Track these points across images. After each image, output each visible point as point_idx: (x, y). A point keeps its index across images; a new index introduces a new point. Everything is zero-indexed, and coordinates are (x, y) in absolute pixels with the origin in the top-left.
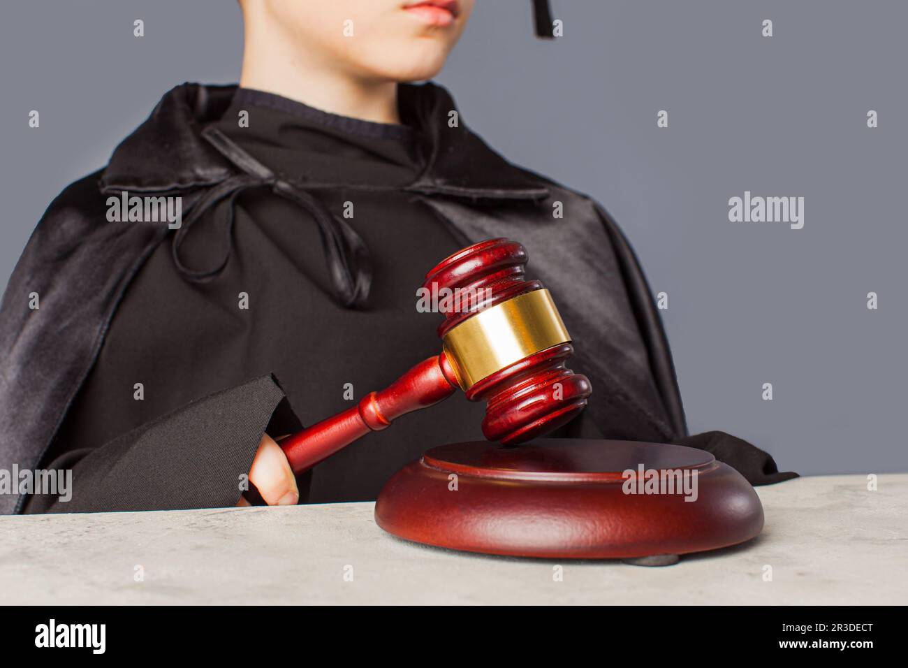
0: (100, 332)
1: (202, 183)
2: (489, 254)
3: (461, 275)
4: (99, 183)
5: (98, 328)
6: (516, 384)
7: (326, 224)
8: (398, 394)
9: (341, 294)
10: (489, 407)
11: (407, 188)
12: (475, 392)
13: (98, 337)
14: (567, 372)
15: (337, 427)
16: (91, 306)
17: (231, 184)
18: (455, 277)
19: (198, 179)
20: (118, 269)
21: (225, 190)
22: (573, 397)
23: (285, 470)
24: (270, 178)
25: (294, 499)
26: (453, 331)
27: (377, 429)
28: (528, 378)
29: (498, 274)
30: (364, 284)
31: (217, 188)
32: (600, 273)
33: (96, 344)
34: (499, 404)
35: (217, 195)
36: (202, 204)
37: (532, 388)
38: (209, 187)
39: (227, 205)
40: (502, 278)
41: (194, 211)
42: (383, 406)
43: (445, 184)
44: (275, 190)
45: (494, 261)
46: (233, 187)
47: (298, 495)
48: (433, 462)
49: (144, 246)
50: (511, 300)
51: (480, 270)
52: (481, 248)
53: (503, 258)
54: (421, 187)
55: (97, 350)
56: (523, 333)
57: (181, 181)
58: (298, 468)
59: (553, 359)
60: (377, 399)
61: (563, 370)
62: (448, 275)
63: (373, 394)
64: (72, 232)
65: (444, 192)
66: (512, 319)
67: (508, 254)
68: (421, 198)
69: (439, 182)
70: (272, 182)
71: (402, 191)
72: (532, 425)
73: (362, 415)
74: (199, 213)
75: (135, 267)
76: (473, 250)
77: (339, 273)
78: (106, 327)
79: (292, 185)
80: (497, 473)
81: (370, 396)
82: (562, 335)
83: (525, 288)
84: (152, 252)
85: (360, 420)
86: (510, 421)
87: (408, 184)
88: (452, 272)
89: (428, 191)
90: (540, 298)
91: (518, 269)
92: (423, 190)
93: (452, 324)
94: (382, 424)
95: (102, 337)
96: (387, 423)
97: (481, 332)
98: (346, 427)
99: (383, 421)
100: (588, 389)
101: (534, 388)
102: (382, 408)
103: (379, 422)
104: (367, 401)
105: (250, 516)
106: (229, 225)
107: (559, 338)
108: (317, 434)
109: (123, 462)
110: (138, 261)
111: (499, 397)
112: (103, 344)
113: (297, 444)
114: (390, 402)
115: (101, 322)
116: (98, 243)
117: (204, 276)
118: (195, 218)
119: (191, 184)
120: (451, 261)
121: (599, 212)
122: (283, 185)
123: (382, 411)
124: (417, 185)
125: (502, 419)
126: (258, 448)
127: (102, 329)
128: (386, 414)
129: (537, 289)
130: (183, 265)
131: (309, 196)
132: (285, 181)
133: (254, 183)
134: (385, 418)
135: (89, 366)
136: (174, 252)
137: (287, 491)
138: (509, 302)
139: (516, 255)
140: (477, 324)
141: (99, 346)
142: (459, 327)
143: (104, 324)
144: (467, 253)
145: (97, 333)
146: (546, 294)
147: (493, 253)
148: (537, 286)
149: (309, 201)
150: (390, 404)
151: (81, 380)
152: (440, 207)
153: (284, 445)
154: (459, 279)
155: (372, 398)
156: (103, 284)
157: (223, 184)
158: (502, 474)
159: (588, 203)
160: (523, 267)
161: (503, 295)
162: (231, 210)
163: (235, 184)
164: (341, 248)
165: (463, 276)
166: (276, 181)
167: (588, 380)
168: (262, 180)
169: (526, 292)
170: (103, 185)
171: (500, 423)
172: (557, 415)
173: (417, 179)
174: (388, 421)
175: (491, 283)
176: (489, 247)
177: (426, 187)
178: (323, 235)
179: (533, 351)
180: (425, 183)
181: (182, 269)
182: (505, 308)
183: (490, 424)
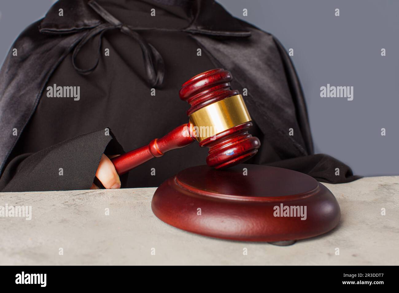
0: (37, 98)
1: (87, 27)
2: (212, 77)
3: (198, 87)
4: (39, 27)
5: (36, 95)
6: (223, 141)
7: (144, 47)
8: (167, 141)
9: (150, 81)
10: (210, 151)
11: (184, 30)
12: (204, 144)
13: (36, 100)
14: (249, 136)
15: (139, 155)
16: (34, 85)
17: (101, 27)
18: (195, 88)
19: (85, 25)
20: (47, 67)
21: (98, 30)
22: (250, 149)
23: (114, 174)
24: (119, 25)
25: (118, 186)
26: (194, 114)
27: (156, 157)
28: (229, 139)
29: (216, 87)
30: (161, 77)
31: (94, 29)
32: (274, 71)
33: (35, 104)
34: (214, 150)
35: (94, 32)
36: (87, 36)
37: (230, 144)
38: (90, 29)
39: (98, 38)
40: (218, 89)
41: (83, 40)
42: (160, 146)
43: (202, 29)
44: (122, 30)
45: (214, 81)
46: (102, 29)
47: (120, 184)
48: (179, 182)
49: (60, 56)
50: (222, 100)
51: (207, 85)
52: (209, 74)
53: (219, 79)
54: (191, 30)
55: (36, 106)
56: (227, 117)
57: (77, 26)
58: (121, 171)
59: (241, 130)
60: (158, 142)
61: (247, 135)
62: (192, 86)
63: (156, 139)
64: (27, 49)
65: (201, 32)
66: (222, 110)
67: (222, 77)
68: (190, 35)
69: (199, 28)
70: (120, 27)
71: (182, 31)
72: (230, 162)
73: (150, 149)
74: (85, 42)
75: (54, 67)
76: (204, 75)
77: (150, 71)
78: (40, 95)
79: (129, 28)
80: (208, 194)
81: (154, 141)
82: (247, 118)
83: (230, 95)
84: (63, 59)
85: (149, 152)
86: (219, 160)
87: (185, 28)
88: (194, 86)
89: (194, 32)
90: (237, 99)
91: (227, 84)
92: (191, 31)
93: (193, 111)
94: (160, 154)
95: (38, 99)
96: (162, 154)
97: (207, 116)
98: (143, 155)
99: (160, 153)
100: (258, 144)
101: (231, 144)
102: (160, 147)
103: (158, 154)
104: (153, 143)
105: (95, 196)
106: (99, 47)
107: (246, 120)
108: (129, 157)
109: (39, 166)
110: (57, 63)
111: (215, 147)
112: (39, 103)
113: (120, 161)
114: (164, 144)
115: (38, 92)
116: (38, 55)
117: (86, 72)
118: (83, 43)
119: (82, 27)
120: (193, 80)
121: (275, 41)
122: (125, 28)
123: (160, 148)
124: (189, 29)
125: (215, 158)
126: (99, 162)
127: (38, 96)
128: (161, 150)
129: (235, 95)
130: (76, 66)
131: (137, 34)
132: (127, 26)
133: (111, 27)
134: (161, 152)
135: (32, 114)
136: (73, 60)
137: (115, 183)
138: (221, 101)
139: (226, 78)
140: (205, 111)
141: (36, 104)
142: (197, 112)
143: (39, 94)
144: (201, 76)
145: (36, 98)
146: (240, 97)
147: (214, 77)
148: (236, 93)
149: (136, 36)
150: (164, 146)
151: (28, 120)
152: (199, 39)
153: (114, 161)
154: (197, 89)
155: (155, 142)
156: (40, 74)
157: (97, 27)
158: (210, 194)
159: (271, 37)
160: (229, 83)
161: (218, 98)
162: (100, 40)
163: (103, 27)
164: (151, 60)
165: (199, 88)
166: (122, 26)
167: (259, 140)
168: (115, 26)
169: (230, 97)
170: (40, 28)
171: (214, 160)
172: (242, 158)
173: (189, 26)
174: (162, 153)
175: (213, 91)
176: (212, 74)
177: (193, 30)
178: (143, 53)
179: (232, 126)
180: (193, 28)
181: (76, 68)
182: (219, 104)
183: (210, 160)
